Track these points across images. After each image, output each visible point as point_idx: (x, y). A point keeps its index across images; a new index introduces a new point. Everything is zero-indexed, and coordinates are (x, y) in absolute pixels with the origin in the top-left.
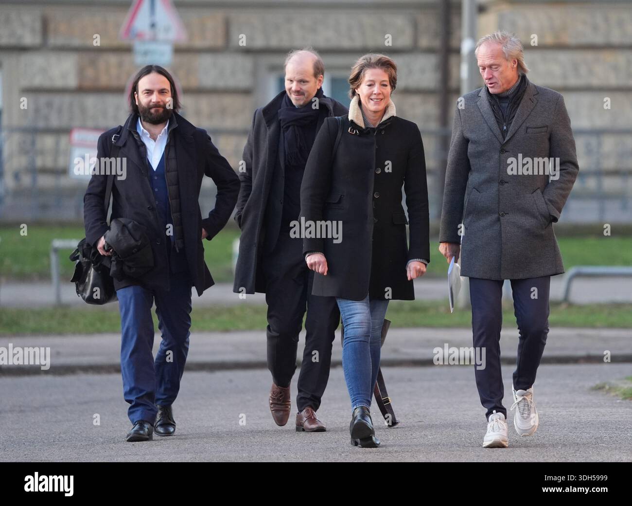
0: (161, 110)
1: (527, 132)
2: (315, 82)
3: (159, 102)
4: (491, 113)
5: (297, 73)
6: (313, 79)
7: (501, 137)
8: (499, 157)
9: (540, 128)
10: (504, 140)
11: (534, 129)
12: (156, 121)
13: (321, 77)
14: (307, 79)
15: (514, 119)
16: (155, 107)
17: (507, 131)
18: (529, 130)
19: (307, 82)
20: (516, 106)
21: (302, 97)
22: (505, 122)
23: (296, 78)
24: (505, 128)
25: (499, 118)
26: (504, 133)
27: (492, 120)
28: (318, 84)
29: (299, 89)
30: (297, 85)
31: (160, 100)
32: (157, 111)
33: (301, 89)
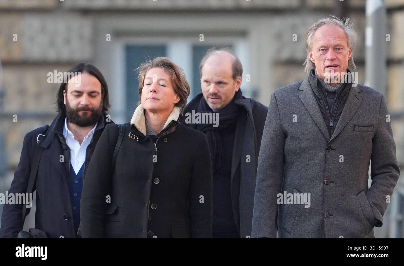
0: (89, 113)
1: (354, 129)
2: (234, 84)
3: (88, 105)
4: (317, 107)
5: (216, 74)
6: (231, 81)
7: (327, 134)
8: (325, 155)
9: (368, 126)
10: (331, 138)
11: (361, 128)
12: (83, 124)
13: (240, 79)
14: (225, 80)
15: (341, 116)
16: (83, 110)
17: (333, 128)
18: (356, 128)
19: (225, 83)
20: (342, 102)
21: (219, 101)
22: (332, 118)
23: (214, 79)
24: (331, 124)
25: (325, 113)
26: (331, 130)
27: (318, 116)
28: (237, 86)
29: (216, 92)
30: (215, 87)
31: (89, 103)
32: (85, 114)
33: (218, 91)
